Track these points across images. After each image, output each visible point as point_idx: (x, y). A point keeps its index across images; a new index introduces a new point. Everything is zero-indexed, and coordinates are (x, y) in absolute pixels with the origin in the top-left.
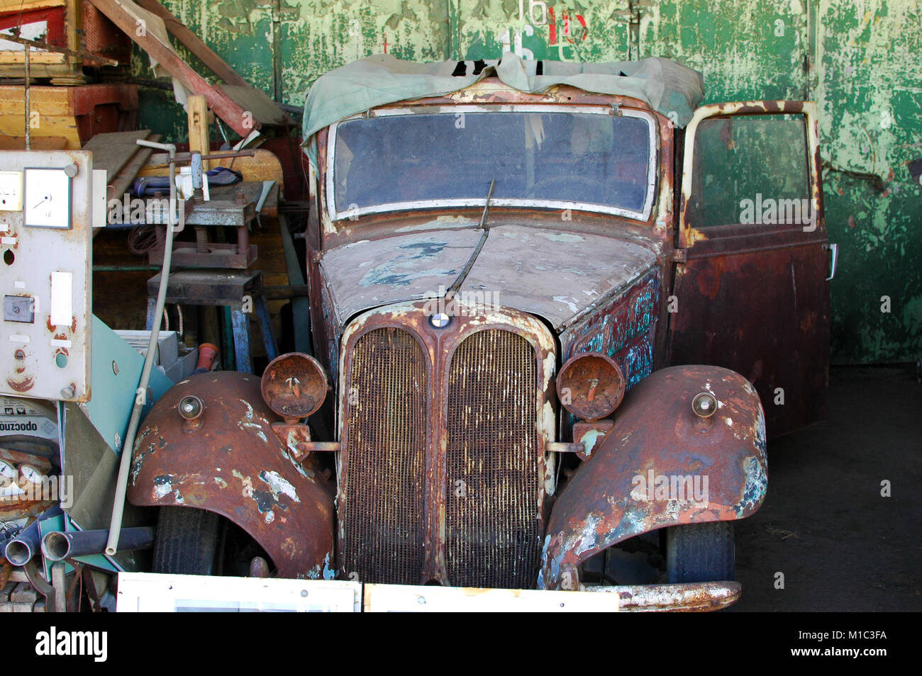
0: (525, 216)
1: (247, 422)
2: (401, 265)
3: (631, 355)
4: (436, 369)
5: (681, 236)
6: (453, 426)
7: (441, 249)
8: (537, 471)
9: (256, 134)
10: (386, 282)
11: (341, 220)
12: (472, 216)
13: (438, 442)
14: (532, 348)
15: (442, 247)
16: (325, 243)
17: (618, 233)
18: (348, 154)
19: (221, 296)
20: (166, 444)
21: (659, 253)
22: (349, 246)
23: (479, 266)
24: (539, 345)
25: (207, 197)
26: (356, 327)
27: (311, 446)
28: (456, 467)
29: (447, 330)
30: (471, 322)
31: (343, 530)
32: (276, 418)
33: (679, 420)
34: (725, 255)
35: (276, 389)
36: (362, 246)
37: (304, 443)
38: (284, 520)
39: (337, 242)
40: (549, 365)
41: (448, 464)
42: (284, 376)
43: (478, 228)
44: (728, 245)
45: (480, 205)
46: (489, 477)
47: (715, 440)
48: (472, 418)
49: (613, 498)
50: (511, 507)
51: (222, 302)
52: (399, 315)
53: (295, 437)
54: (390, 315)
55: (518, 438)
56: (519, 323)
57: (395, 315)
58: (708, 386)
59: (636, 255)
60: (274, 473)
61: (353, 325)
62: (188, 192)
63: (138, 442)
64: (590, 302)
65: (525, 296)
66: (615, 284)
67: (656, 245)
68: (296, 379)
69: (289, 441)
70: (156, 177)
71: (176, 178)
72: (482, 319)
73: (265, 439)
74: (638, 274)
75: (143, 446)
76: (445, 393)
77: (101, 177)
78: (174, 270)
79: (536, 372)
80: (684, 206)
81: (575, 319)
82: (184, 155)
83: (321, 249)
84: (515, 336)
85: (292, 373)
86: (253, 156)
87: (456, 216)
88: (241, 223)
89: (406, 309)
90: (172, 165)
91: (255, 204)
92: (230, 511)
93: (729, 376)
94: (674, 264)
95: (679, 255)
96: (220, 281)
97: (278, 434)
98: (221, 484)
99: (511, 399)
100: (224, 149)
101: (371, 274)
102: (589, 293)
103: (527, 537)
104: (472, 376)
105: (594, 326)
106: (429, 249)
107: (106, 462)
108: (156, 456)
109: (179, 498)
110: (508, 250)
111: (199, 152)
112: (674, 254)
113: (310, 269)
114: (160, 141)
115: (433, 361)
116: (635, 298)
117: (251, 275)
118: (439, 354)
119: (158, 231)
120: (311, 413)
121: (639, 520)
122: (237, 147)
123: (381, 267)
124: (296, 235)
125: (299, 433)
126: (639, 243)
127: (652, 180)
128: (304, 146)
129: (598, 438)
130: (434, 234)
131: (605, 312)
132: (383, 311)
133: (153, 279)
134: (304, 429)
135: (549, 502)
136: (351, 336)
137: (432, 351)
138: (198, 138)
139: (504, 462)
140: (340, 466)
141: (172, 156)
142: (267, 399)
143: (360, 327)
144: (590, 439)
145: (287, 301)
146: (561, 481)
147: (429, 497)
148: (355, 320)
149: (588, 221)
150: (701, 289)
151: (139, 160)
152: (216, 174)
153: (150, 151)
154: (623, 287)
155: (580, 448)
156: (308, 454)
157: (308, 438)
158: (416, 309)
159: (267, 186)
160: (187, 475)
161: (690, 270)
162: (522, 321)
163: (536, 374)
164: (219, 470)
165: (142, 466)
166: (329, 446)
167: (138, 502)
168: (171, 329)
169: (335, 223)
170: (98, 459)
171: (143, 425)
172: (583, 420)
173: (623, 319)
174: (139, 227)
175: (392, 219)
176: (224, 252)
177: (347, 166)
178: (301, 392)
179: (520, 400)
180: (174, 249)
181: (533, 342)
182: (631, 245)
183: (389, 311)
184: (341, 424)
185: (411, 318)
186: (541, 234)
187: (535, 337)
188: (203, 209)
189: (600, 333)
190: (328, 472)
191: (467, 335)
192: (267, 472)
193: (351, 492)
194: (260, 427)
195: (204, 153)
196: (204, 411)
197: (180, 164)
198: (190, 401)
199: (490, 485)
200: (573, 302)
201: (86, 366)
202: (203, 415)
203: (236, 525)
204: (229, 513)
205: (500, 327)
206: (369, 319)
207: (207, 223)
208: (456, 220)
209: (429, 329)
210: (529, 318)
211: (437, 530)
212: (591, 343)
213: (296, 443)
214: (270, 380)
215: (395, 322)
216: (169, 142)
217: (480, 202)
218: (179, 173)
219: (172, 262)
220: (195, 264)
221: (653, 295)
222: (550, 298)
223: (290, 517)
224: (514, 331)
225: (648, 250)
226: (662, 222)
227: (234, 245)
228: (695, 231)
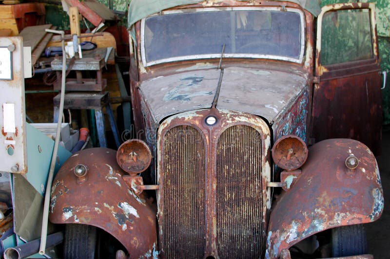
0: (240, 62)
1: (110, 176)
2: (182, 89)
3: (297, 131)
4: (210, 147)
5: (316, 70)
6: (219, 177)
7: (201, 80)
8: (262, 198)
9: (102, 25)
10: (177, 100)
11: (149, 67)
12: (214, 63)
13: (212, 185)
14: (259, 134)
15: (201, 79)
16: (141, 78)
17: (286, 69)
18: (151, 34)
19: (90, 105)
20: (68, 190)
21: (307, 79)
22: (153, 79)
23: (223, 89)
24: (262, 132)
25: (81, 56)
26: (166, 125)
27: (144, 187)
28: (221, 197)
29: (215, 126)
30: (228, 121)
31: (162, 230)
32: (125, 173)
33: (338, 170)
34: (337, 79)
35: (124, 158)
36: (160, 79)
37: (140, 186)
38: (132, 228)
39: (147, 77)
40: (267, 142)
41: (217, 196)
42: (128, 151)
43: (218, 68)
44: (339, 74)
45: (218, 57)
46: (238, 202)
47: (357, 180)
48: (228, 172)
49: (305, 213)
50: (249, 217)
51: (90, 108)
52: (189, 119)
53: (135, 183)
54: (184, 118)
55: (252, 181)
56: (252, 121)
57: (186, 119)
58: (350, 151)
59: (297, 81)
60: (125, 203)
61: (164, 124)
62: (72, 55)
63: (54, 189)
64: (282, 107)
65: (251, 105)
66: (292, 96)
67: (305, 75)
68: (134, 153)
69: (132, 185)
70: (55, 47)
71: (66, 47)
72: (233, 120)
73: (120, 185)
74: (301, 90)
75: (56, 191)
76: (214, 159)
77: (28, 50)
78: (67, 92)
79: (261, 146)
80: (318, 55)
81: (278, 117)
82: (68, 36)
83: (139, 81)
84: (250, 128)
85: (132, 149)
86: (103, 35)
87: (205, 63)
88: (98, 69)
89: (192, 115)
90: (63, 41)
91: (104, 59)
92: (103, 225)
93: (359, 145)
94: (314, 84)
95: (316, 80)
96: (89, 97)
97: (126, 181)
98: (98, 211)
99: (248, 161)
100: (88, 33)
101: (168, 95)
102: (282, 102)
103: (258, 231)
104: (228, 149)
105: (285, 119)
106: (196, 81)
107: (37, 200)
108: (64, 196)
109: (77, 219)
110: (236, 80)
111: (76, 35)
112: (313, 79)
113: (133, 90)
114: (57, 29)
115: (208, 143)
116: (299, 103)
117: (103, 94)
118: (211, 139)
119: (58, 74)
120: (143, 171)
121: (320, 224)
122: (94, 31)
123: (173, 91)
124: (124, 73)
125: (137, 181)
126: (297, 74)
127: (303, 43)
128: (129, 30)
129: (294, 179)
130: (196, 72)
131: (289, 111)
132: (180, 116)
133: (56, 97)
134: (140, 179)
135: (269, 213)
136: (163, 130)
137: (207, 138)
138: (75, 27)
139: (245, 193)
140: (159, 197)
141: (63, 36)
142: (120, 163)
143: (168, 125)
144: (289, 180)
145: (120, 104)
146: (274, 201)
147: (207, 214)
148: (165, 121)
149: (271, 64)
150: (326, 95)
151: (47, 39)
152: (84, 44)
153: (51, 34)
154: (295, 98)
155: (284, 185)
156: (142, 191)
157: (142, 183)
158: (197, 115)
159: (109, 50)
160: (80, 207)
161: (322, 87)
162: (253, 120)
163: (261, 147)
164: (97, 203)
165: (56, 202)
166: (152, 187)
167: (55, 222)
168: (66, 122)
169: (146, 68)
170: (32, 199)
171: (56, 179)
172: (286, 171)
173: (295, 114)
174: (48, 72)
175: (174, 65)
176: (91, 83)
177: (150, 40)
178: (137, 159)
179: (253, 161)
180: (66, 82)
181: (259, 131)
182: (294, 75)
183: (183, 116)
184: (159, 176)
185: (195, 120)
186: (250, 71)
187: (260, 128)
188: (80, 63)
189: (287, 122)
190: (152, 199)
191: (226, 128)
192: (122, 203)
193: (166, 210)
194: (117, 178)
195: (78, 35)
196: (88, 172)
197: (67, 40)
198: (80, 167)
199: (238, 206)
200: (275, 107)
201: (24, 154)
202: (87, 174)
203: (107, 233)
204: (103, 227)
205: (242, 124)
206: (173, 121)
207: (82, 69)
208: (206, 65)
209: (206, 126)
210: (257, 118)
211: (212, 230)
212: (284, 128)
213: (136, 186)
214: (121, 154)
215: (187, 122)
216: (60, 30)
217: (218, 56)
218: (66, 44)
219: (66, 89)
220: (76, 89)
221: (306, 101)
222: (263, 106)
223: (135, 226)
224: (250, 125)
225: (302, 78)
226: (308, 63)
227: (95, 80)
228: (323, 67)
